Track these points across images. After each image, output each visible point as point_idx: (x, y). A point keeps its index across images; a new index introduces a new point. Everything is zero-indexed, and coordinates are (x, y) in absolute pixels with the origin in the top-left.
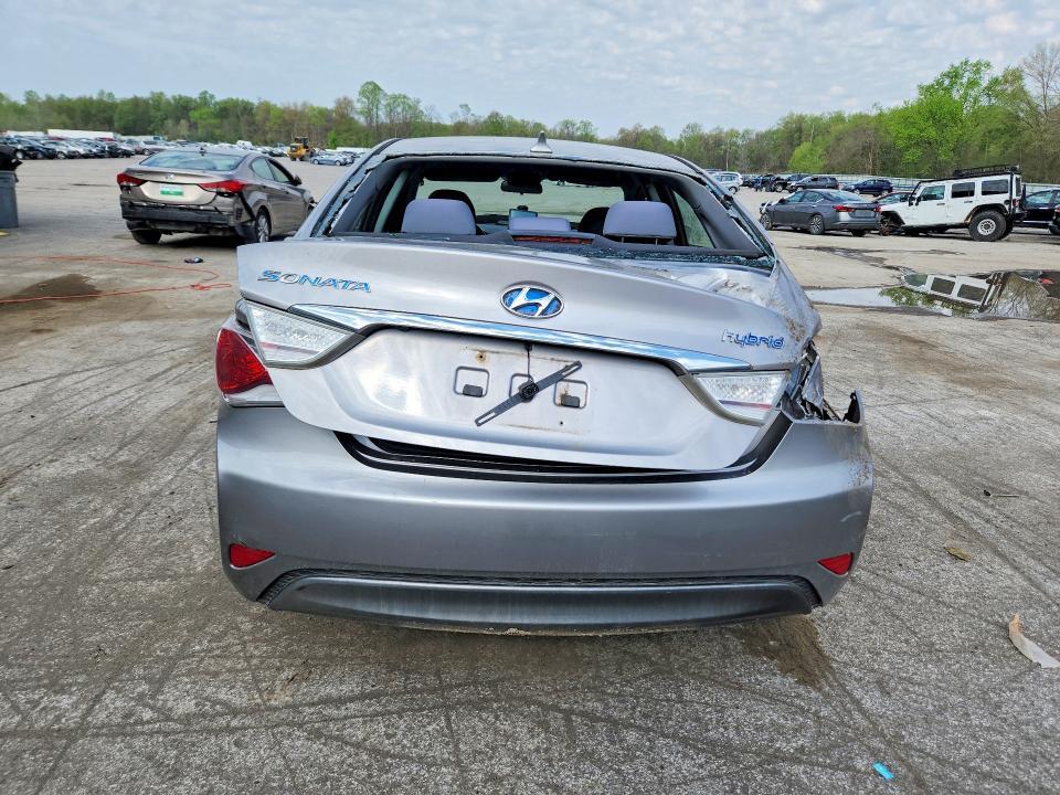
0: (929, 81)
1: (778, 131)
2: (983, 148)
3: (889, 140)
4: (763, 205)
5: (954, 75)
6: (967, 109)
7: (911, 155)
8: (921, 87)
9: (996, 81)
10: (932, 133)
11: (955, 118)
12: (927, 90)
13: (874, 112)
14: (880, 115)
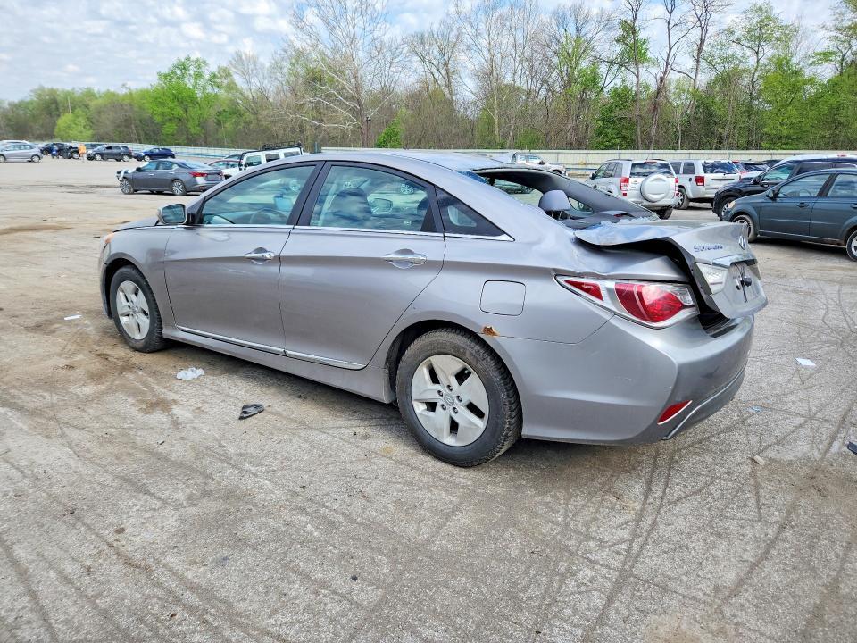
0: (165, 71)
1: (31, 103)
2: (219, 124)
3: (146, 116)
4: (119, 173)
5: (183, 67)
6: (199, 94)
7: (169, 128)
8: (160, 74)
9: (214, 76)
10: (179, 111)
11: (193, 101)
12: (166, 77)
13: (124, 91)
14: (131, 94)
